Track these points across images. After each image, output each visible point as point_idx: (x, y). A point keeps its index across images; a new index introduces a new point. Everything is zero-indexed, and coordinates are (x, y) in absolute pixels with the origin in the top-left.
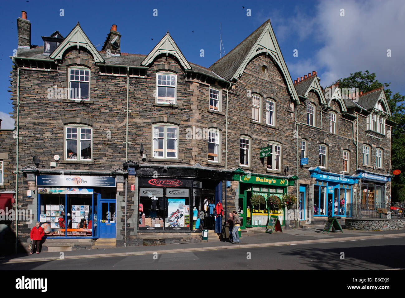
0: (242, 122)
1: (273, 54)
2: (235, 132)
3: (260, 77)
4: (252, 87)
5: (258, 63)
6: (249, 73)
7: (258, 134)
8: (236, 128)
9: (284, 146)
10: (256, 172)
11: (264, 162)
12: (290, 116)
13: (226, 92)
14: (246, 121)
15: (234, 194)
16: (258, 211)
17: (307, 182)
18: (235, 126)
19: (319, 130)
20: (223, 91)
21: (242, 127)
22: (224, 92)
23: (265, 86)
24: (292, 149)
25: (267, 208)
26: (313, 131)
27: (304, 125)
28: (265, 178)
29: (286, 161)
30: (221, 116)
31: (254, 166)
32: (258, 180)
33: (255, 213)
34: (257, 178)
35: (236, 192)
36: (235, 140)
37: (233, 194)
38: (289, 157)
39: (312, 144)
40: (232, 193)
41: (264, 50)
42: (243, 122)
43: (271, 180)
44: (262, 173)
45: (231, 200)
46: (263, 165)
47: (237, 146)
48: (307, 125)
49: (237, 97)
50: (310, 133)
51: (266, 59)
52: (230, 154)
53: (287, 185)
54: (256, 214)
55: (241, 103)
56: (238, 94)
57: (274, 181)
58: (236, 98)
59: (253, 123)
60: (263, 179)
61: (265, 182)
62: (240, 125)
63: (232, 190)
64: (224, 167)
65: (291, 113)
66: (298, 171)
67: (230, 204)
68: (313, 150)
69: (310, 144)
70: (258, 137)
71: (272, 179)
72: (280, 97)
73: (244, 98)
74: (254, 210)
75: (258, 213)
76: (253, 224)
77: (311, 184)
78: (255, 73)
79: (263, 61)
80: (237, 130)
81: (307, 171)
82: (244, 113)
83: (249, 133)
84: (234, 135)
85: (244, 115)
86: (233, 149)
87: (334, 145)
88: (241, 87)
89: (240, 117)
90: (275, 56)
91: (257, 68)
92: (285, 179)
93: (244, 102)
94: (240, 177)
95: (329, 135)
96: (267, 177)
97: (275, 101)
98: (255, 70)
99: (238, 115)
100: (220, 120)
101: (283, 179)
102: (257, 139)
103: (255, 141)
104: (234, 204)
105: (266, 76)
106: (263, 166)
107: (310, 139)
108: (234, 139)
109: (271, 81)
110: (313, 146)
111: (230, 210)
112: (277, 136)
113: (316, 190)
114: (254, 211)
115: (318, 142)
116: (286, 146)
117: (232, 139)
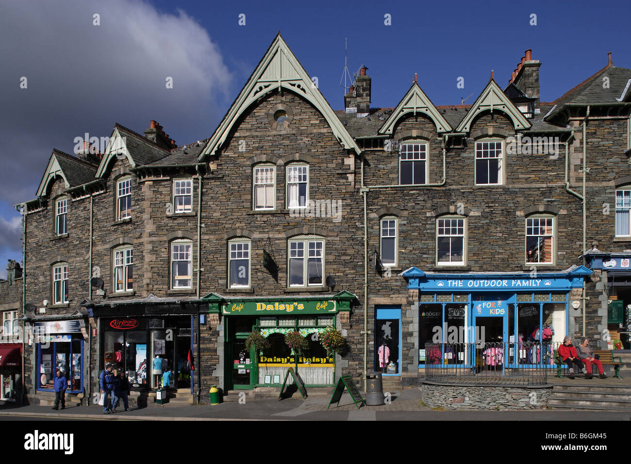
0: (230, 217)
2: (217, 237)
3: (269, 134)
4: (252, 155)
5: (265, 111)
6: (244, 135)
7: (265, 230)
8: (218, 230)
9: (329, 239)
10: (261, 295)
11: (277, 275)
12: (344, 181)
13: (198, 179)
14: (239, 214)
15: (216, 334)
16: (273, 360)
17: (397, 300)
18: (217, 228)
20: (194, 179)
21: (230, 226)
22: (195, 181)
23: (281, 145)
25: (293, 353)
27: (388, 190)
28: (277, 304)
29: (335, 266)
30: (190, 219)
31: (255, 285)
32: (262, 308)
33: (266, 362)
34: (259, 305)
35: (218, 331)
36: (217, 249)
37: (212, 335)
38: (342, 258)
39: (411, 222)
40: (211, 332)
41: (273, 86)
42: (233, 217)
43: (292, 306)
44: (275, 295)
45: (209, 343)
46: (277, 280)
47: (220, 258)
49: (221, 181)
52: (207, 272)
53: (334, 310)
54: (268, 365)
55: (230, 187)
56: (221, 176)
57: (301, 307)
58: (219, 183)
59: (253, 215)
60: (274, 305)
61: (277, 309)
62: (228, 224)
63: (210, 328)
64: (195, 294)
65: (348, 175)
66: (366, 282)
67: (208, 350)
68: (415, 234)
69: (405, 222)
70: (264, 235)
71: (296, 304)
72: (318, 153)
73: (235, 178)
74: (262, 358)
75: (273, 362)
76: (261, 382)
78: (258, 130)
79: (277, 103)
80: (220, 232)
81: (397, 278)
82: (236, 202)
83: (245, 233)
84: (215, 241)
85: (234, 206)
86: (214, 265)
87: (488, 210)
88: (228, 163)
89: (226, 211)
91: (263, 121)
93: (233, 185)
94: (224, 307)
96: (281, 301)
97: (307, 163)
98: (259, 125)
99: (222, 208)
100: (189, 224)
102: (263, 239)
103: (258, 243)
104: (215, 350)
105: (283, 127)
106: (275, 282)
107: (405, 213)
108: (215, 249)
109: (293, 132)
110: (416, 225)
111: (207, 359)
112: (310, 224)
114: (262, 361)
115: (428, 214)
116: (333, 238)
117: (211, 249)
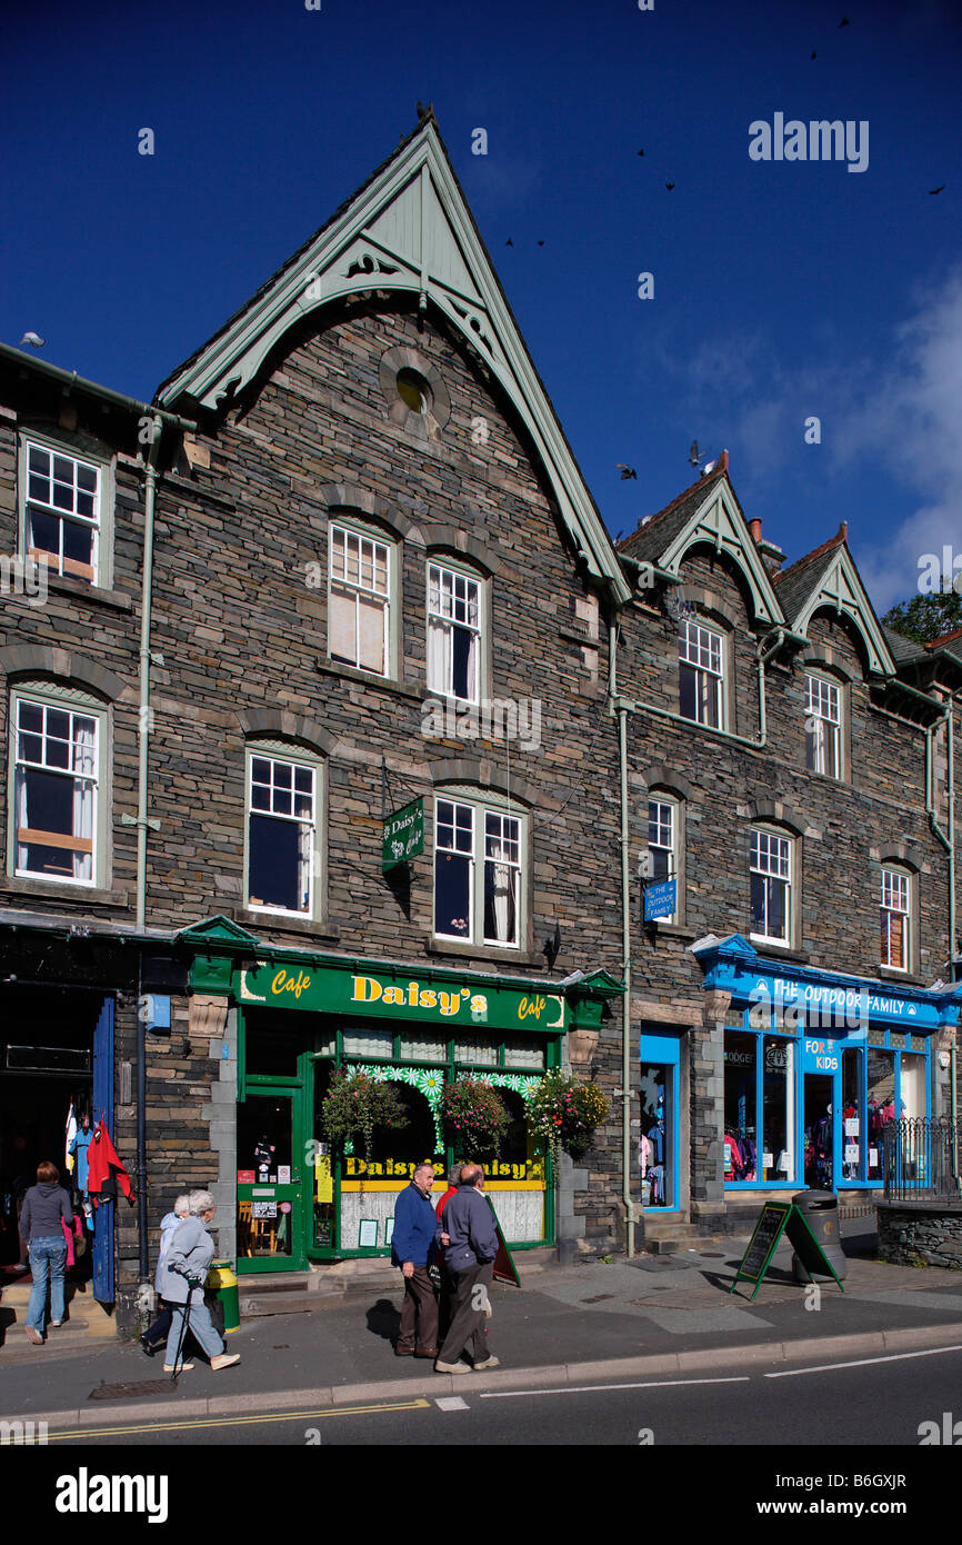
0: (259, 660)
1: (463, 314)
2: (212, 716)
3: (381, 428)
4: (330, 475)
5: (370, 348)
6: (304, 394)
7: (372, 740)
8: (215, 693)
9: (542, 815)
10: (361, 952)
11: (408, 894)
12: (576, 662)
13: (140, 474)
14: (287, 659)
15: (208, 1070)
16: (384, 1168)
17: (688, 1013)
18: (210, 683)
19: (748, 750)
20: (121, 466)
21: (259, 691)
22: (124, 476)
23: (417, 481)
24: (591, 838)
25: (440, 1149)
26: (711, 753)
27: (664, 721)
28: (413, 987)
29: (556, 899)
30: (106, 616)
31: (341, 914)
32: (366, 991)
33: (364, 1177)
34: (360, 981)
35: (217, 1062)
36: (210, 759)
37: (191, 1075)
38: (572, 878)
39: (707, 820)
40: (187, 1065)
41: (402, 280)
42: (269, 663)
43: (456, 998)
44: (402, 957)
45: (180, 1105)
46: (407, 910)
47: (223, 798)
48: (678, 721)
49: (227, 518)
50: (700, 764)
51: (424, 339)
52: (174, 839)
53: (560, 1024)
54: (369, 1185)
55: (256, 553)
56: (225, 499)
57: (480, 1005)
58: (219, 525)
59: (337, 676)
60: (404, 987)
61: (413, 1002)
62: (250, 682)
63: (187, 1050)
64: (127, 912)
65: (584, 649)
66: (627, 955)
67: (177, 1130)
68: (718, 853)
69: (698, 817)
70: (371, 755)
71: (466, 992)
72: (514, 556)
73: (275, 529)
74: (351, 1161)
75: (385, 1177)
76: (348, 1242)
77: (709, 1026)
78: (348, 398)
79: (402, 343)
80: (224, 704)
81: (685, 957)
82: (277, 614)
83: (310, 731)
84: (204, 732)
85: (273, 625)
86: (198, 815)
87: (831, 831)
88: (250, 464)
89: (243, 632)
90: (475, 325)
91: (362, 375)
92: (544, 990)
93: (270, 552)
94: (244, 973)
95: (806, 783)
96: (428, 979)
97: (486, 573)
98: (351, 385)
99: (228, 618)
100: (100, 637)
101: (530, 990)
102: (365, 766)
103: (351, 775)
104: (203, 1133)
105: (423, 430)
106: (403, 916)
107: (699, 795)
108: (203, 758)
109: (453, 460)
110: (717, 829)
111: (173, 1165)
112: (496, 757)
113: (737, 1057)
114: (351, 1171)
115: (741, 811)
116: (551, 816)
117: (187, 755)
